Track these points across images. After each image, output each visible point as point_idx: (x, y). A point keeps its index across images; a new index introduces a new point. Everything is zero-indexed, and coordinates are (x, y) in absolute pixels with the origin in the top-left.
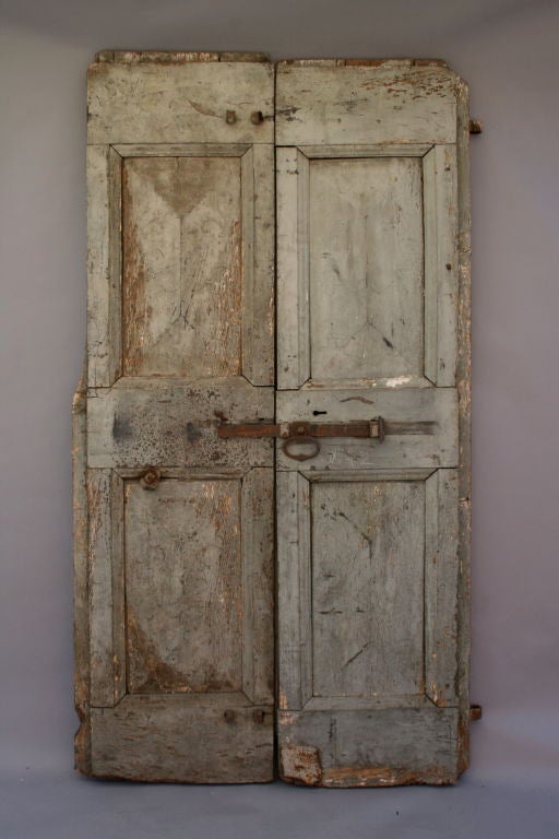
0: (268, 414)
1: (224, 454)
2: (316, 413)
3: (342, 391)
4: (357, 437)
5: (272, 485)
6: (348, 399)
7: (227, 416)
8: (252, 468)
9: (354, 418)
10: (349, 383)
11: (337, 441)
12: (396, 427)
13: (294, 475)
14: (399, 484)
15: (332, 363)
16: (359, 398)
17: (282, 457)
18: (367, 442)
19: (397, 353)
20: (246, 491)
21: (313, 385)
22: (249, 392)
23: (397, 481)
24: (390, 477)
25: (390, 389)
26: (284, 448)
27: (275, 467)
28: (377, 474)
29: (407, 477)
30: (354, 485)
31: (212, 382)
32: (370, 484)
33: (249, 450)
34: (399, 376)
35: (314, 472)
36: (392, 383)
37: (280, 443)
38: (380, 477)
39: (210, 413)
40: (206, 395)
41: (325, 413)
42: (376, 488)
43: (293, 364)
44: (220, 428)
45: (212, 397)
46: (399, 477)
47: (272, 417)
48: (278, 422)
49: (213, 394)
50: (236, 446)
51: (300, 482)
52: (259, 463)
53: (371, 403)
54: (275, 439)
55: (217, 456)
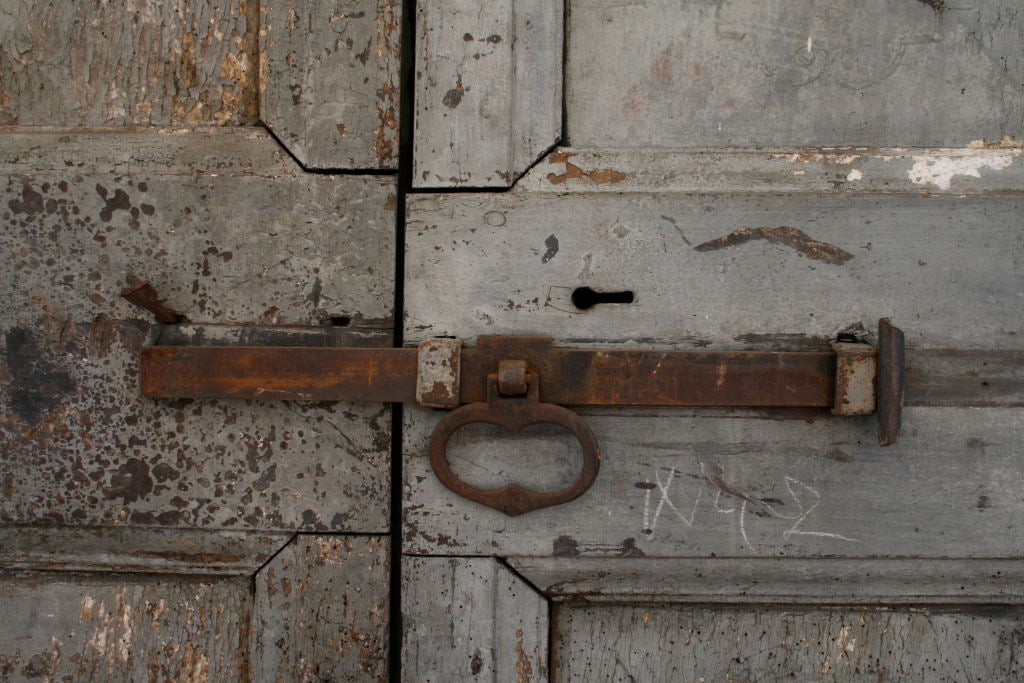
0: (367, 300)
1: (165, 473)
2: (585, 299)
3: (709, 201)
4: (773, 411)
5: (381, 615)
6: (735, 239)
7: (180, 300)
8: (294, 538)
9: (758, 327)
10: (740, 165)
11: (680, 428)
12: (947, 368)
13: (476, 577)
14: (944, 620)
15: (663, 74)
16: (783, 235)
17: (425, 494)
18: (816, 435)
19: (958, 33)
20: (270, 635)
21: (573, 172)
22: (279, 197)
23: (937, 608)
24: (910, 593)
25: (926, 196)
26: (438, 455)
27: (395, 536)
28: (854, 580)
29: (984, 593)
30: (747, 620)
31: (123, 151)
32: (818, 616)
33: (281, 460)
34: (959, 142)
35: (568, 565)
36: (935, 170)
37: (417, 431)
38: (867, 593)
39: (110, 286)
40: (93, 207)
41: (626, 297)
42: (845, 638)
43: (485, 75)
44: (146, 354)
45: (120, 217)
46: (951, 592)
47: (384, 310)
48: (409, 336)
49: (120, 201)
50: (221, 438)
51: (507, 601)
52: (325, 518)
53: (839, 257)
54: (397, 411)
55: (137, 480)
